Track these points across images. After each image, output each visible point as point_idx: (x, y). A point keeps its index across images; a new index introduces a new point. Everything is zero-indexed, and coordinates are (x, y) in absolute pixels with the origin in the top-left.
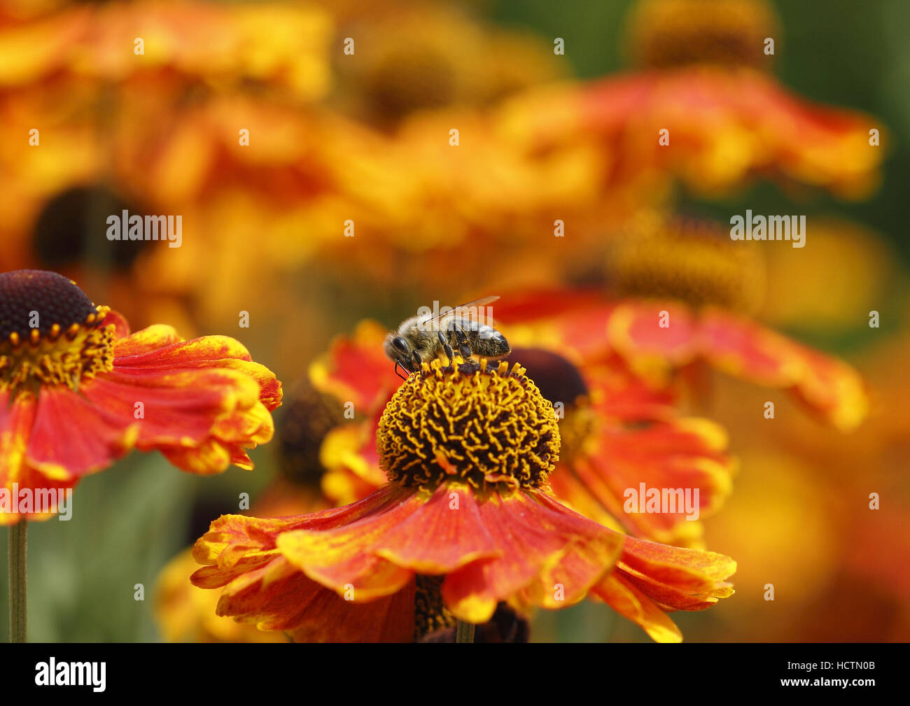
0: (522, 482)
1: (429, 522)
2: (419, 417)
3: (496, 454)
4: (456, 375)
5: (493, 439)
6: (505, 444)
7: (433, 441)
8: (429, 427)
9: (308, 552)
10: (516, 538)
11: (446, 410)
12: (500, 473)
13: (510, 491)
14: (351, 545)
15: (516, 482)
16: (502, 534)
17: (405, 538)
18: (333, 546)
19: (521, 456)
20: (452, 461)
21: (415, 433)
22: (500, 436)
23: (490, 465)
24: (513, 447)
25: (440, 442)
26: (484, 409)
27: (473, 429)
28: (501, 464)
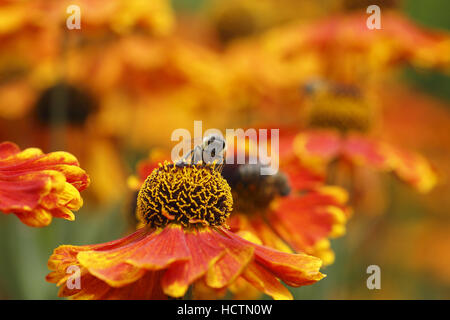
0: (210, 223)
1: (159, 245)
2: (155, 191)
3: (195, 209)
4: (174, 168)
5: (193, 201)
6: (200, 203)
7: (162, 203)
8: (160, 196)
9: (95, 262)
10: (204, 252)
11: (168, 187)
12: (197, 218)
13: (204, 227)
14: (118, 258)
15: (207, 223)
16: (197, 250)
17: (146, 253)
18: (108, 258)
19: (208, 209)
20: (171, 213)
21: (153, 199)
22: (197, 199)
23: (192, 214)
24: (204, 204)
25: (166, 203)
26: (188, 185)
27: (182, 196)
28: (197, 214)
